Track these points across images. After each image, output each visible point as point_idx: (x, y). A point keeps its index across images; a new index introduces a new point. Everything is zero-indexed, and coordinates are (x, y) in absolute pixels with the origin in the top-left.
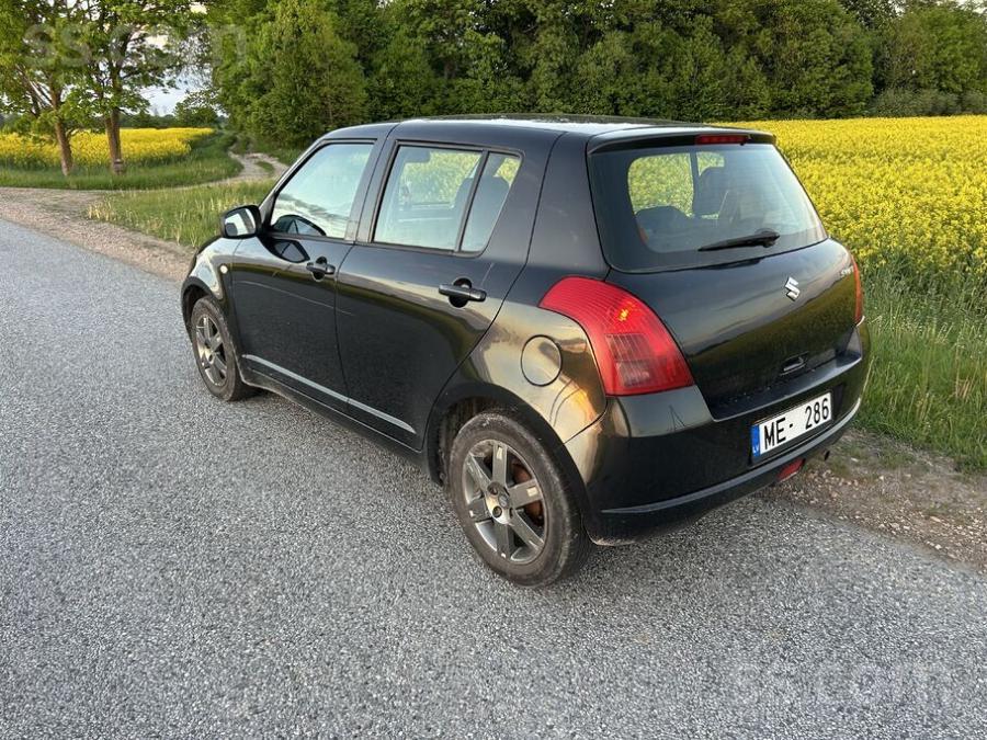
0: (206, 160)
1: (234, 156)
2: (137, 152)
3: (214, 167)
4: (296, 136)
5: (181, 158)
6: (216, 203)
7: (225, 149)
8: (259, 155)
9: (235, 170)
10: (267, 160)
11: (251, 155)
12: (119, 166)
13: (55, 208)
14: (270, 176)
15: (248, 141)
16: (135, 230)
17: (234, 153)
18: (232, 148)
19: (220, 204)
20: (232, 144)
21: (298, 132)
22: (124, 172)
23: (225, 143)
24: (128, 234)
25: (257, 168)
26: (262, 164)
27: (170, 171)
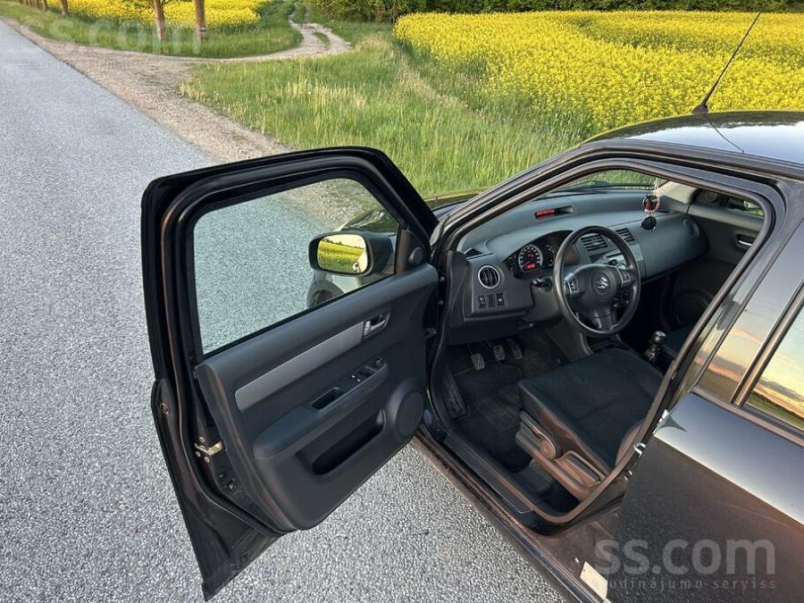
0: (272, 29)
1: (295, 26)
2: (216, 19)
3: (280, 38)
4: (348, 9)
5: (252, 27)
6: (292, 86)
7: (286, 17)
8: (315, 25)
9: (296, 41)
10: (322, 30)
11: (308, 25)
12: (204, 33)
13: (152, 80)
14: (327, 48)
15: (304, 10)
16: (222, 114)
17: (295, 22)
18: (292, 16)
19: (295, 88)
20: (291, 13)
21: (349, 6)
22: (207, 39)
23: (286, 12)
24: (217, 119)
25: (315, 38)
26: (318, 34)
27: (244, 40)
